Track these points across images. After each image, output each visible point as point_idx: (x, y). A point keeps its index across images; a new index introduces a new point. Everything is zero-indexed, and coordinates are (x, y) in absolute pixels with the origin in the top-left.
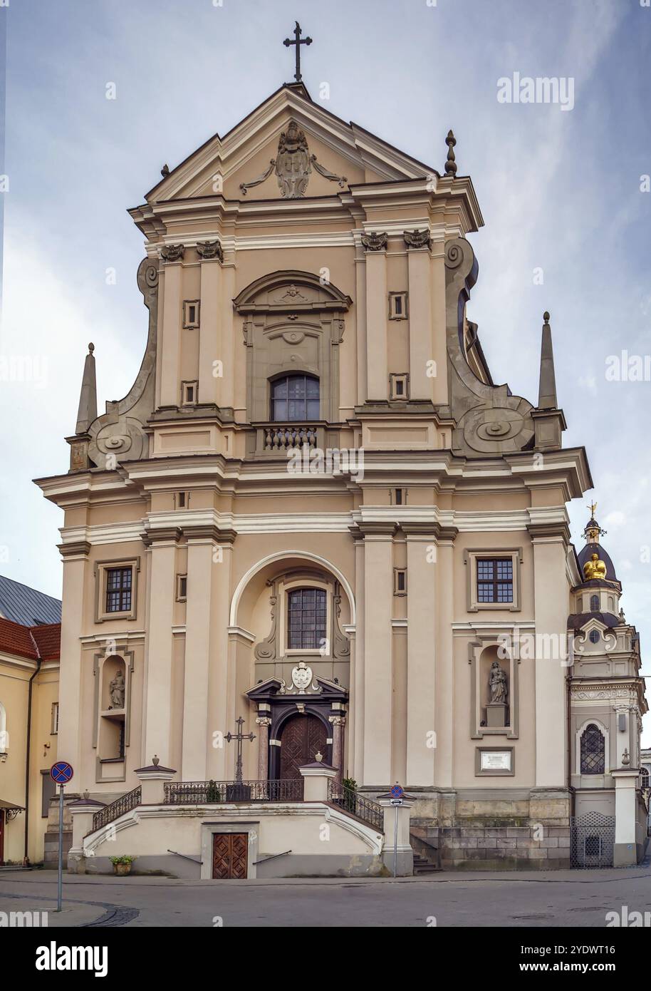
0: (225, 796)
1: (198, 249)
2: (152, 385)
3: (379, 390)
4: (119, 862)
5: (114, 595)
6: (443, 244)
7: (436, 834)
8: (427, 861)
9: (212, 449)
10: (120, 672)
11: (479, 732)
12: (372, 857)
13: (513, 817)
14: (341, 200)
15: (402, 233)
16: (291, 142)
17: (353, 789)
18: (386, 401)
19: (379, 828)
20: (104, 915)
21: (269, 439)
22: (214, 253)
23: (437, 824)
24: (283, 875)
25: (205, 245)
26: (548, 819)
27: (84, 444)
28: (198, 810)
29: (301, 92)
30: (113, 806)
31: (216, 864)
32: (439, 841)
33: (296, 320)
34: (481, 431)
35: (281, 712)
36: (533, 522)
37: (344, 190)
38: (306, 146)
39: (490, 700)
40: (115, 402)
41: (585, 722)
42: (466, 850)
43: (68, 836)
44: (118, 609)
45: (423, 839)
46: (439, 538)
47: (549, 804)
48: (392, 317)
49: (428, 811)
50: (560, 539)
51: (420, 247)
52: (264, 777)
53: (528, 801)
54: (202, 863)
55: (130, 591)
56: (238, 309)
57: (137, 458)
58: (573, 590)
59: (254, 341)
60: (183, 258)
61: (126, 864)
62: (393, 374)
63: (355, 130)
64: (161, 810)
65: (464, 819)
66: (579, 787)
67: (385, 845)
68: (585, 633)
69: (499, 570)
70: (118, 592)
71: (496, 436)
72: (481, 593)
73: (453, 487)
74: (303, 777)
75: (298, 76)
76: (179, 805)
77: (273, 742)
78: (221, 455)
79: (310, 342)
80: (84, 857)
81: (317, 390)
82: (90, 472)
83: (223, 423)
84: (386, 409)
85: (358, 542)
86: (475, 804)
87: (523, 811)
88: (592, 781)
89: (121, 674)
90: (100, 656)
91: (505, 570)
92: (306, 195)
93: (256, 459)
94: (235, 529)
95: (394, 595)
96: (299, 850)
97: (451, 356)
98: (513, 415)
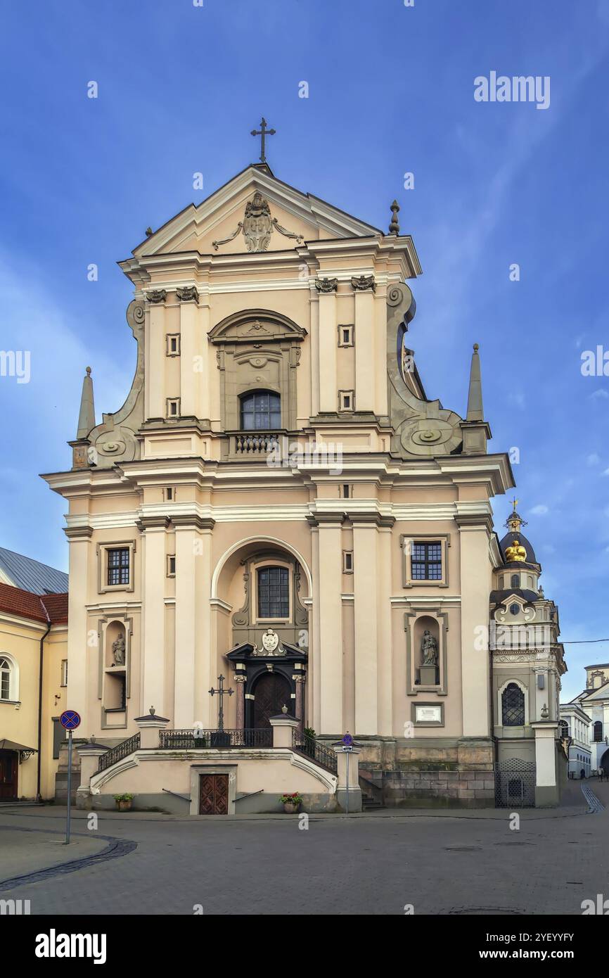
0: (210, 742)
1: (178, 293)
2: (141, 402)
3: (330, 404)
4: (123, 799)
5: (114, 571)
6: (386, 287)
7: (380, 777)
8: (373, 799)
9: (194, 454)
10: (121, 635)
11: (414, 689)
12: (328, 795)
13: (444, 762)
14: (298, 253)
15: (350, 278)
16: (256, 208)
17: (312, 737)
18: (336, 413)
19: (334, 771)
20: (107, 847)
21: (240, 444)
22: (191, 296)
23: (381, 767)
24: (256, 811)
25: (183, 290)
26: (474, 764)
27: (85, 447)
28: (188, 753)
29: (265, 170)
30: (116, 750)
31: (202, 802)
32: (383, 783)
33: (261, 349)
34: (416, 437)
35: (254, 671)
36: (460, 513)
37: (300, 245)
38: (269, 211)
39: (423, 662)
40: (110, 414)
41: (506, 681)
42: (404, 790)
43: (77, 775)
44: (118, 582)
45: (369, 780)
46: (380, 525)
47: (475, 751)
48: (341, 345)
49: (373, 756)
50: (484, 527)
51: (365, 289)
52: (241, 727)
53: (457, 748)
54: (191, 801)
55: (128, 568)
56: (212, 341)
57: (131, 460)
58: (495, 571)
59: (226, 366)
60: (165, 301)
61: (126, 801)
62: (341, 391)
63: (311, 200)
64: (157, 754)
65: (402, 763)
66: (501, 737)
67: (339, 786)
68: (505, 606)
69: (430, 553)
70: (117, 568)
71: (428, 442)
72: (414, 572)
73: (392, 483)
74: (272, 727)
75: (263, 157)
76: (172, 749)
77: (248, 696)
78: (200, 458)
79: (272, 366)
80: (90, 795)
81: (278, 405)
82: (90, 470)
83: (202, 431)
84: (336, 419)
85: (313, 529)
86: (412, 751)
87: (453, 756)
88: (513, 732)
89: (121, 636)
90: (103, 621)
91: (435, 553)
92: (268, 250)
93: (230, 461)
94: (214, 518)
95: (343, 573)
96: (270, 790)
97: (391, 376)
98: (444, 425)
